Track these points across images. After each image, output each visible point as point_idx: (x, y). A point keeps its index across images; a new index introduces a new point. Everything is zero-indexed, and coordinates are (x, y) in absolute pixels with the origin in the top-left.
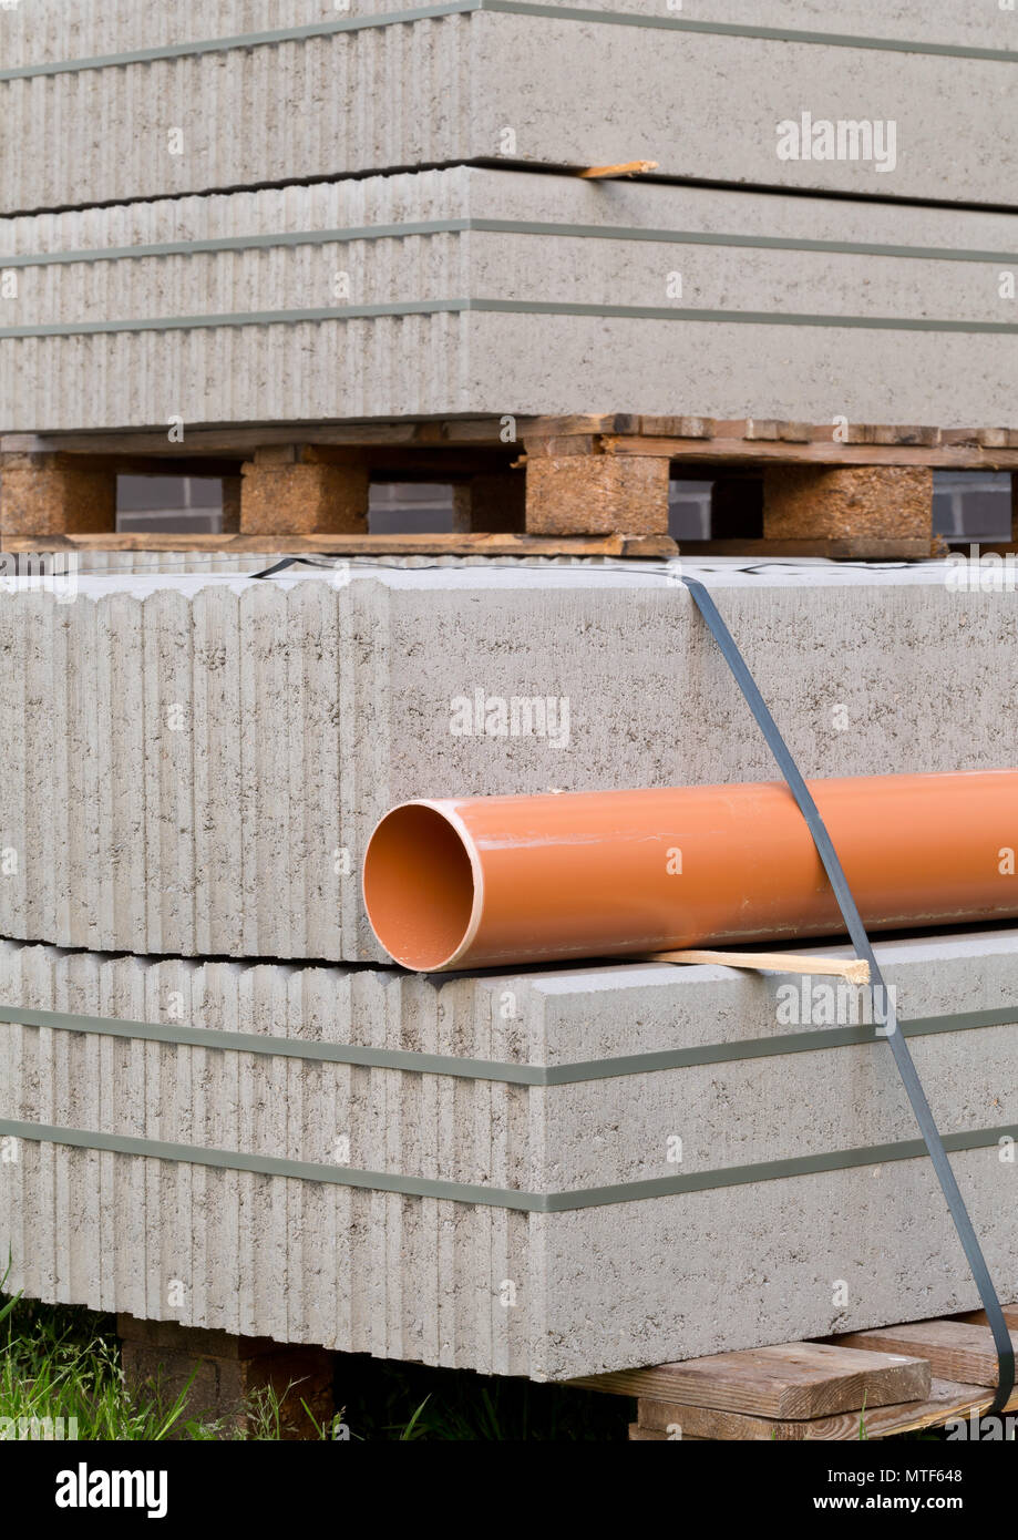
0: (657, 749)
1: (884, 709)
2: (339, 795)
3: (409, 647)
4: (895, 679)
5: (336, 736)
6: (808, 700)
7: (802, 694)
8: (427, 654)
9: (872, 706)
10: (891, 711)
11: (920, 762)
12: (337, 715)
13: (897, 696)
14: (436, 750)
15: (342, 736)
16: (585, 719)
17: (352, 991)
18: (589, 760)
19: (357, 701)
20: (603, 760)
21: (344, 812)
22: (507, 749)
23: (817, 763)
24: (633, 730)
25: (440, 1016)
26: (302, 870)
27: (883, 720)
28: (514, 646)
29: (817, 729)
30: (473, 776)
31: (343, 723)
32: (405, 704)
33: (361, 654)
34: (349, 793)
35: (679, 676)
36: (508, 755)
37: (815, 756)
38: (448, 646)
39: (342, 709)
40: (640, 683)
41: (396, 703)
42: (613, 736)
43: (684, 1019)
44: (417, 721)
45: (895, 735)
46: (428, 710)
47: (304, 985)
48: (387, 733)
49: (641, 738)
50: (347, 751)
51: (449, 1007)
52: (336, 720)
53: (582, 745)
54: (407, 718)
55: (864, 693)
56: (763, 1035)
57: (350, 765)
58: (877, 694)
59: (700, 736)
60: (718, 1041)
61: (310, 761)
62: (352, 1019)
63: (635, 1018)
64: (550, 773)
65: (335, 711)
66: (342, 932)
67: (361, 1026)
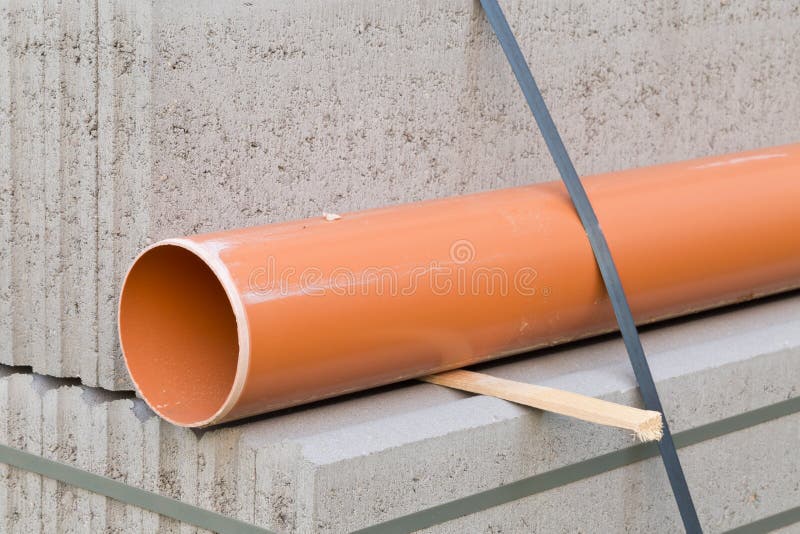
0: (433, 147)
1: (650, 90)
2: (97, 213)
3: (174, 59)
4: (660, 61)
5: (93, 150)
6: (580, 87)
7: (575, 82)
8: (194, 66)
9: (639, 89)
10: (656, 92)
11: (679, 139)
12: (96, 128)
13: (661, 77)
14: (202, 169)
15: (101, 150)
16: (361, 123)
17: (108, 421)
18: (364, 164)
19: (117, 114)
20: (378, 164)
21: (102, 230)
22: (279, 161)
23: (585, 149)
24: (410, 130)
25: (200, 465)
26: (58, 286)
27: (648, 101)
28: (289, 51)
29: (587, 116)
30: (242, 192)
31: (101, 137)
32: (169, 121)
33: (122, 63)
34: (106, 212)
35: (458, 72)
36: (280, 167)
37: (584, 142)
38: (218, 55)
39: (100, 122)
40: (419, 81)
41: (159, 121)
42: (389, 138)
43: (463, 467)
44: (182, 139)
45: (658, 115)
46: (193, 127)
47: (60, 402)
48: (148, 153)
49: (417, 138)
50: (105, 168)
51: (210, 458)
52: (94, 132)
53: (357, 151)
54: (171, 137)
55: (632, 76)
56: (540, 471)
57: (108, 184)
58: (645, 77)
59: (475, 131)
60: (495, 485)
61: (67, 172)
62: (108, 449)
63: (412, 475)
64: (323, 182)
65: (93, 123)
66: (98, 358)
67: (118, 456)
